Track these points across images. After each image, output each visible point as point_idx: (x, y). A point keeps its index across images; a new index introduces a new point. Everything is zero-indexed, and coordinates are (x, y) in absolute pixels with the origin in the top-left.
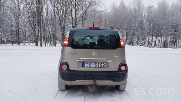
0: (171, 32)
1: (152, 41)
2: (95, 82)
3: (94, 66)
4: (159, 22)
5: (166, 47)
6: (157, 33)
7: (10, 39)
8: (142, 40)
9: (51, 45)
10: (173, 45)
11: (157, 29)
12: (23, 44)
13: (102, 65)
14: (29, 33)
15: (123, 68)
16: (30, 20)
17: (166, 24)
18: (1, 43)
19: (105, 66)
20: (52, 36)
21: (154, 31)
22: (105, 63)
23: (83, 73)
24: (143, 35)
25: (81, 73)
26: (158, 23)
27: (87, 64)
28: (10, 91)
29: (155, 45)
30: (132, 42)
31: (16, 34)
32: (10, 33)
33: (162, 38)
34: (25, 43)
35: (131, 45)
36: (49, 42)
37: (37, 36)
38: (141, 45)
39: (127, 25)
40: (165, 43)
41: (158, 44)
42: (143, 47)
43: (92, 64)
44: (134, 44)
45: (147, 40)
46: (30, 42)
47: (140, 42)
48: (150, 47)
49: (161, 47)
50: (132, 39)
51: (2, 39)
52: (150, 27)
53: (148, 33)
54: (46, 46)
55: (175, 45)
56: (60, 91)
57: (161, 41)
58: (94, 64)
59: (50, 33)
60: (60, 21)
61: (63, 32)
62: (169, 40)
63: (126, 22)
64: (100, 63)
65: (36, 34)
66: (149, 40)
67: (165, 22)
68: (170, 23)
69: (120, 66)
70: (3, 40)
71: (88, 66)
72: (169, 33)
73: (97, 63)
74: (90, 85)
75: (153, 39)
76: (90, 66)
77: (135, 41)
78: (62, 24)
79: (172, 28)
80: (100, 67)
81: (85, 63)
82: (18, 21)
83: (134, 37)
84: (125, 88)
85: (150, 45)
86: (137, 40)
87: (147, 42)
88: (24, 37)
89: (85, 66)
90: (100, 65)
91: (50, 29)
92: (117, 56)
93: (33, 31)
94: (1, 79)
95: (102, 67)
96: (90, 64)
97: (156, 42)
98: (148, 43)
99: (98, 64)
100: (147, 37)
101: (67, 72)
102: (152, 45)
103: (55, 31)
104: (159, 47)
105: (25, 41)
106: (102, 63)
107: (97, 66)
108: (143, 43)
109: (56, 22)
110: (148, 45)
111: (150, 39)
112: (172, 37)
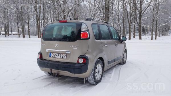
2: (51, 70)
3: (57, 57)
13: (63, 56)
19: (65, 57)
22: (66, 55)
58: (58, 54)
59: (120, 26)
71: (53, 57)
73: (60, 54)
76: (55, 56)
80: (61, 58)
81: (52, 54)
89: (51, 56)
90: (61, 56)
92: (76, 48)
95: (63, 58)
96: (55, 55)
106: (64, 55)
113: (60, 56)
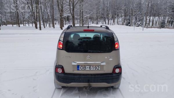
0: (169, 13)
1: (150, 21)
3: (88, 69)
4: (158, 2)
5: (163, 27)
6: (155, 13)
7: (10, 20)
8: (139, 20)
9: (50, 27)
10: (171, 25)
11: (155, 9)
12: (23, 25)
13: (96, 68)
14: (28, 15)
15: (117, 71)
16: (27, 2)
17: (165, 4)
18: (2, 24)
19: (99, 69)
20: (50, 17)
21: (152, 11)
22: (99, 66)
23: (78, 76)
24: (141, 16)
25: (76, 76)
26: (156, 3)
27: (82, 67)
28: (9, 90)
29: (152, 25)
30: (129, 23)
31: (15, 16)
32: (9, 15)
33: (159, 19)
34: (25, 24)
35: (129, 26)
36: (48, 23)
37: (36, 18)
38: (138, 26)
39: (125, 6)
40: (162, 24)
41: (156, 24)
42: (140, 27)
43: (87, 67)
44: (132, 24)
45: (145, 20)
46: (30, 23)
47: (138, 23)
48: (147, 27)
49: (158, 28)
50: (130, 19)
51: (2, 21)
52: (148, 7)
53: (146, 13)
54: (45, 27)
55: (172, 25)
56: (57, 89)
57: (159, 21)
58: (88, 67)
59: (48, 15)
60: (58, 3)
61: (61, 13)
62: (167, 20)
63: (124, 2)
64: (94, 66)
65: (34, 16)
66: (146, 20)
67: (163, 2)
68: (169, 3)
69: (114, 68)
70: (4, 22)
71: (83, 69)
72: (167, 13)
74: (85, 87)
75: (151, 19)
76: (85, 69)
77: (133, 22)
78: (60, 6)
79: (170, 8)
80: (94, 70)
81: (80, 66)
82: (17, 3)
83: (132, 17)
84: (119, 86)
85: (147, 26)
86: (134, 20)
87: (144, 23)
88: (23, 19)
89: (80, 69)
90: (94, 68)
91: (48, 11)
92: (112, 59)
93: (32, 13)
94: (2, 74)
95: (97, 70)
96: (85, 67)
97: (154, 22)
98: (146, 24)
99: (93, 67)
100: (145, 17)
101: (63, 75)
102: (149, 25)
103: (53, 13)
104: (156, 28)
105: (25, 22)
106: (97, 66)
107: (92, 69)
108: (140, 23)
109: (54, 4)
110: (146, 25)
111: (148, 19)
112: (169, 17)
113: (92, 68)
